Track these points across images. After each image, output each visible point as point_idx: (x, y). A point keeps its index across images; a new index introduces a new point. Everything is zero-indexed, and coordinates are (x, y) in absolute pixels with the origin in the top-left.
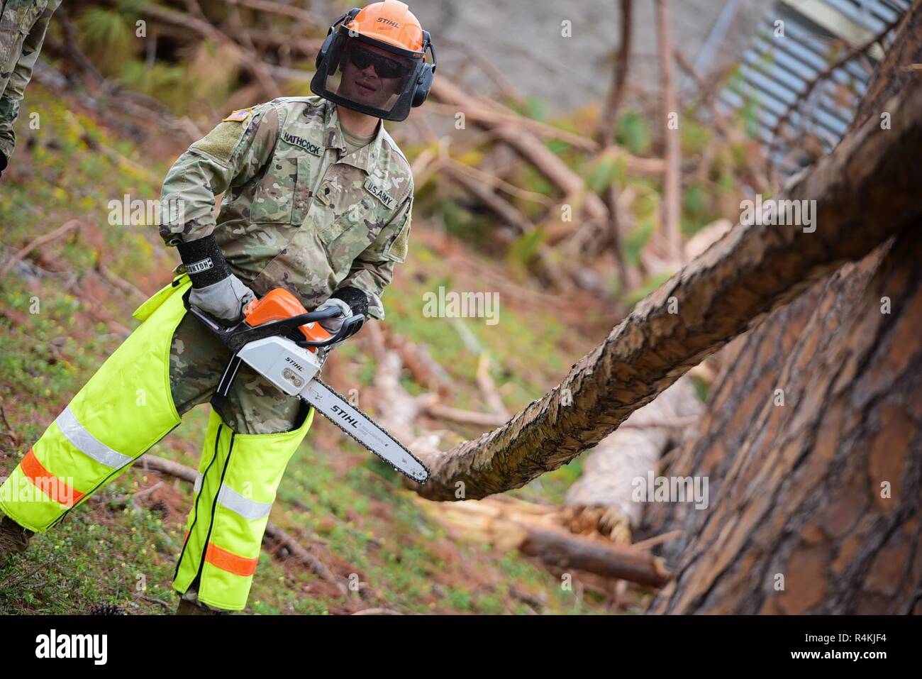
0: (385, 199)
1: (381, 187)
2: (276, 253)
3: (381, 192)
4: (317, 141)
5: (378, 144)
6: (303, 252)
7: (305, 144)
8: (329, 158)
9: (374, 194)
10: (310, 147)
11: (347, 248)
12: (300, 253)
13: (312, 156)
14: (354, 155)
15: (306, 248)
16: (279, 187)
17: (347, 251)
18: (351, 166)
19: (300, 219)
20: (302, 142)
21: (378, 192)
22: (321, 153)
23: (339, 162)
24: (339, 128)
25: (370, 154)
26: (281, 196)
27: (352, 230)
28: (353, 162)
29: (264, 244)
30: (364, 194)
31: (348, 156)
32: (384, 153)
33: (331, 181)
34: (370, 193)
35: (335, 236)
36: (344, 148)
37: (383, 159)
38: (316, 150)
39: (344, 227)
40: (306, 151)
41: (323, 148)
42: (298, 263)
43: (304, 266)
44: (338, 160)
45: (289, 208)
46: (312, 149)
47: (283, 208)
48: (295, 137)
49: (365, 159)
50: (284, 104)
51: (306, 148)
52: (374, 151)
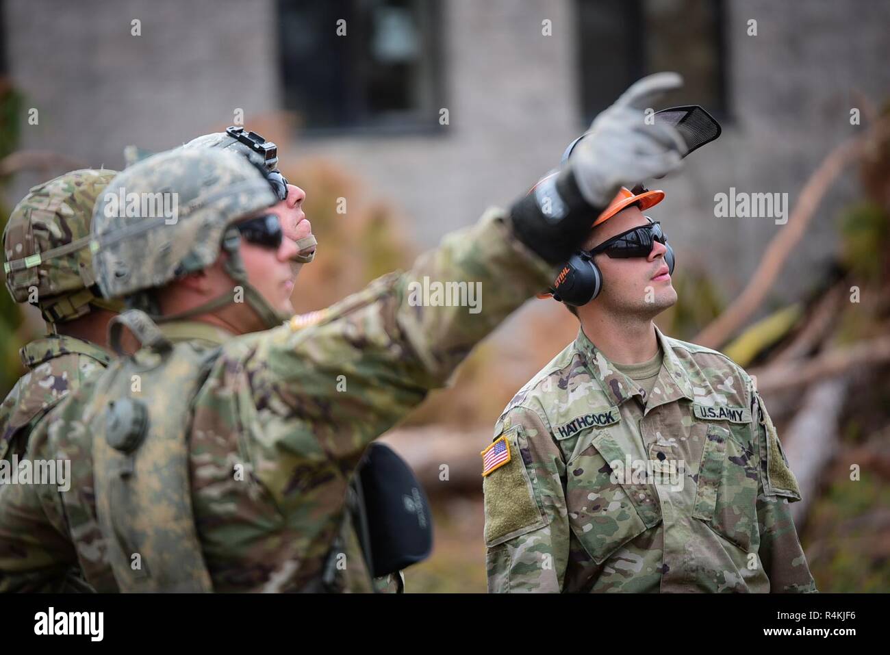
0: (733, 415)
1: (717, 404)
2: (657, 576)
3: (721, 409)
4: (600, 405)
5: (671, 357)
6: (691, 553)
7: (590, 420)
8: (631, 417)
9: (716, 418)
10: (599, 420)
11: (735, 507)
12: (686, 556)
13: (609, 429)
14: (657, 390)
15: (691, 546)
16: (598, 495)
17: (737, 512)
18: (664, 405)
19: (654, 515)
20: (585, 421)
21: (717, 412)
22: (617, 417)
23: (647, 411)
24: (616, 370)
25: (673, 376)
26: (608, 503)
27: (724, 481)
28: (662, 399)
29: (630, 575)
30: (704, 427)
31: (651, 396)
32: (687, 362)
33: (656, 442)
34: (710, 421)
35: (712, 503)
36: (640, 391)
37: (691, 371)
38: (609, 417)
39: (714, 484)
40: (598, 428)
41: (615, 410)
42: (693, 571)
43: (703, 569)
44: (643, 412)
45: (631, 510)
46: (603, 419)
47: (622, 517)
48: (573, 423)
49: (672, 385)
50: (531, 394)
51: (595, 424)
52: (674, 367)
